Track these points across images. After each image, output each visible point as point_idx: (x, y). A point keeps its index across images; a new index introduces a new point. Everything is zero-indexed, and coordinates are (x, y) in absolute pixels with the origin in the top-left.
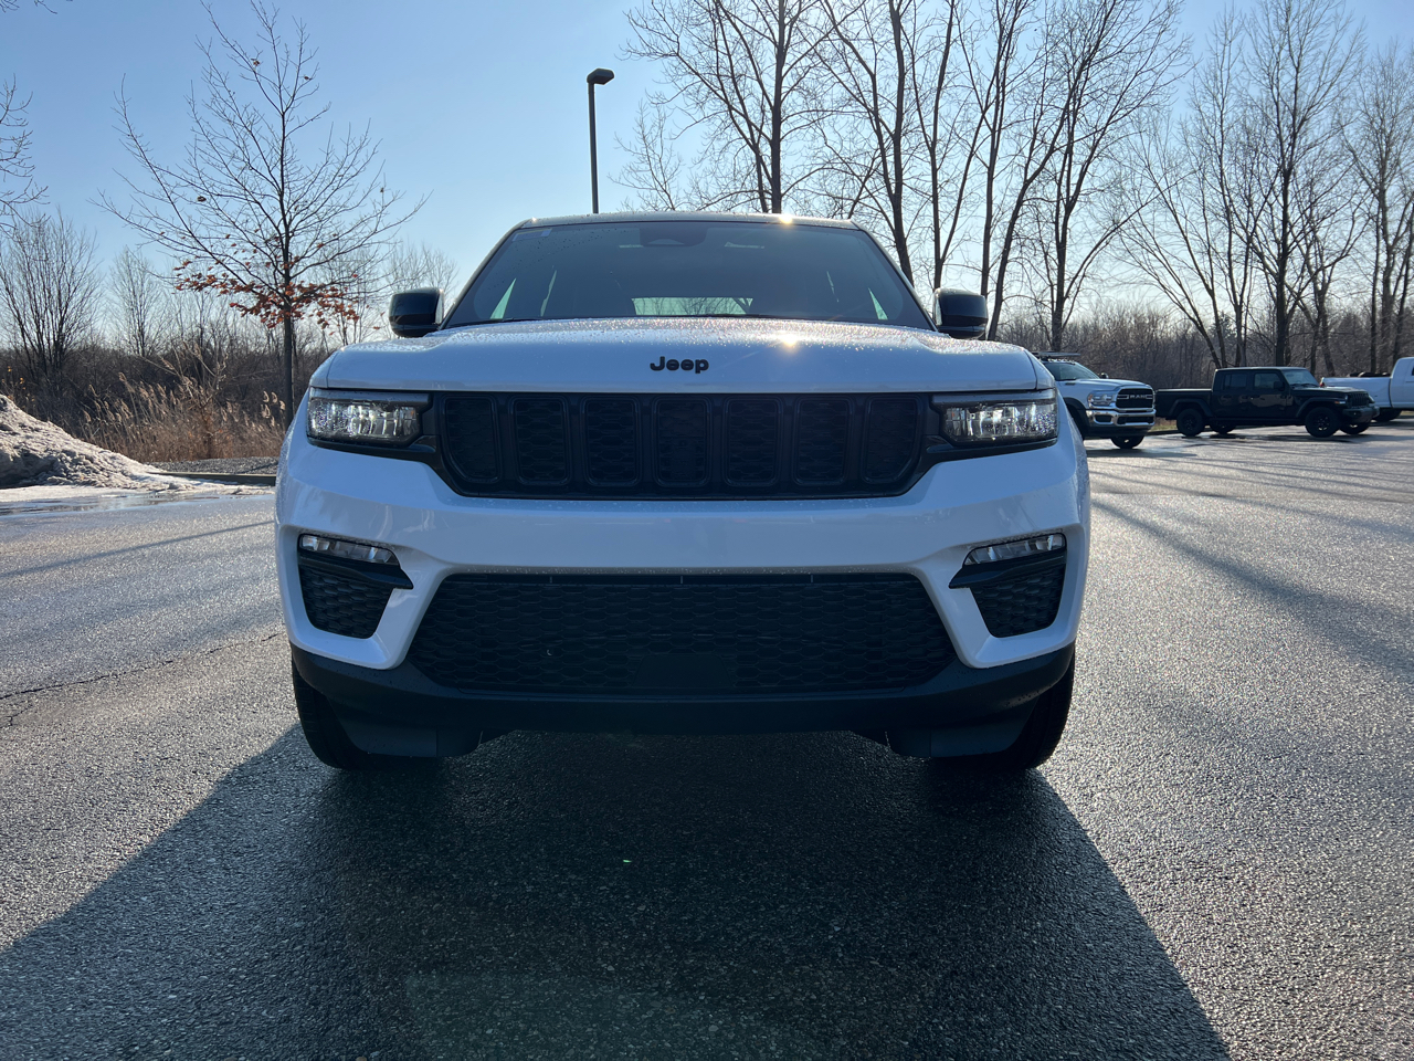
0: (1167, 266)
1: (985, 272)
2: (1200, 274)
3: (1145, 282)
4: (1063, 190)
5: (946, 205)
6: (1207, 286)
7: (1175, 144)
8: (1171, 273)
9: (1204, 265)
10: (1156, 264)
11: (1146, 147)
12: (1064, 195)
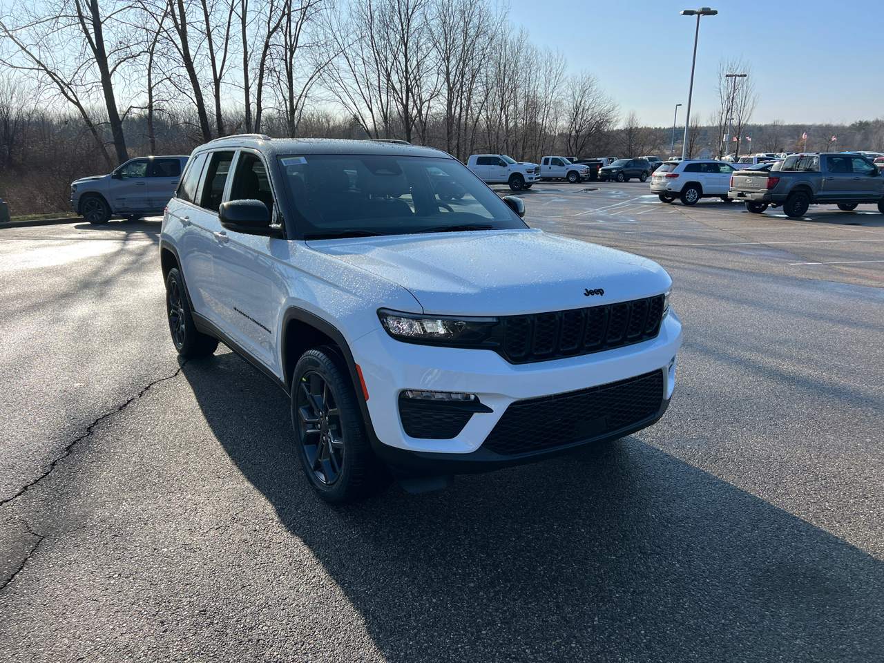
0: (346, 91)
1: (247, 89)
2: (364, 98)
3: (334, 100)
4: (288, 40)
5: (218, 41)
6: (368, 105)
7: (345, 16)
8: (349, 95)
9: (366, 91)
10: (340, 89)
11: (329, 15)
12: (289, 43)
